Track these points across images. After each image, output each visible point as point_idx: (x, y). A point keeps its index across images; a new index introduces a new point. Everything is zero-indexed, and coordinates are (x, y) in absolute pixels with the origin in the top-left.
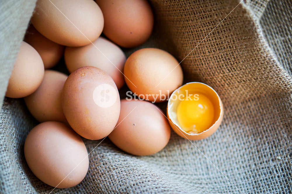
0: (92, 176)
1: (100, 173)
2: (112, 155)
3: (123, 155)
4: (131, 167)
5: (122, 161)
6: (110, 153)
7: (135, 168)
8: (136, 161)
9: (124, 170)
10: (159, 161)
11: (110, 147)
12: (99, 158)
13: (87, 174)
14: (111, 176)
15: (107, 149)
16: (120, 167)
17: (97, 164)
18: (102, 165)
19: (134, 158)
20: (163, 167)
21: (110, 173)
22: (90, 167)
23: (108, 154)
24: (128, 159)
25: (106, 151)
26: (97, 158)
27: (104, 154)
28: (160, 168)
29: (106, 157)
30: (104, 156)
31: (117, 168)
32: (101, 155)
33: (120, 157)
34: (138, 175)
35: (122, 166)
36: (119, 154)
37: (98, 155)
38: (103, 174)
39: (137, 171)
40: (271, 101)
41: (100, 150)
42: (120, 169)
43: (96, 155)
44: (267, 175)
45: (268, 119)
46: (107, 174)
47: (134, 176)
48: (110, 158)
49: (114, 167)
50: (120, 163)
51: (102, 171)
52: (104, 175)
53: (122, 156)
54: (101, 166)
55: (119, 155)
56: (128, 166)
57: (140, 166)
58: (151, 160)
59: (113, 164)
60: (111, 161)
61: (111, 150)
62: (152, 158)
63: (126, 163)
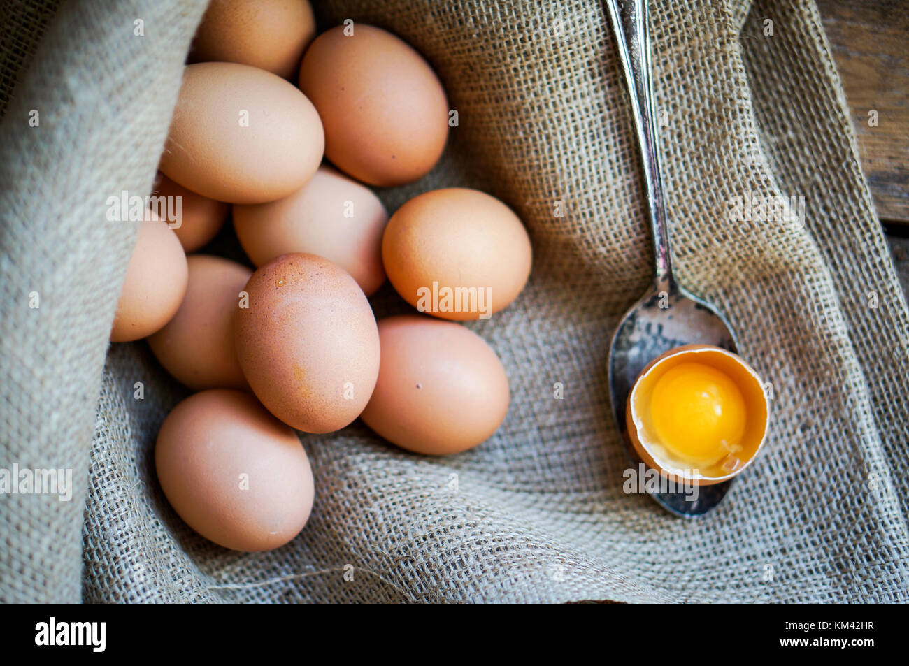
0: (324, 516)
1: (343, 508)
2: (370, 460)
3: (396, 459)
4: (417, 491)
5: (394, 475)
6: (363, 455)
7: (426, 494)
8: (428, 473)
9: (399, 499)
10: (485, 461)
11: (361, 437)
12: (337, 468)
13: (313, 511)
14: (370, 517)
15: (355, 445)
16: (389, 494)
17: (333, 484)
18: (346, 489)
19: (423, 463)
20: (497, 478)
21: (366, 508)
22: (317, 494)
23: (358, 459)
24: (408, 467)
25: (354, 450)
26: (334, 471)
27: (350, 457)
28: (488, 480)
29: (355, 467)
30: (350, 463)
31: (382, 497)
32: (343, 462)
33: (388, 465)
34: (433, 511)
35: (394, 490)
36: (386, 455)
37: (335, 463)
38: (349, 512)
39: (431, 502)
40: (758, 296)
41: (338, 448)
42: (389, 498)
43: (330, 462)
44: (749, 481)
45: (751, 341)
46: (360, 510)
47: (424, 516)
48: (364, 468)
49: (374, 492)
50: (388, 482)
51: (347, 504)
52: (354, 514)
53: (393, 462)
54: (343, 492)
55: (385, 459)
56: (407, 487)
57: (439, 487)
58: (466, 461)
59: (373, 486)
60: (368, 477)
61: (365, 445)
62: (468, 456)
63: (402, 480)
